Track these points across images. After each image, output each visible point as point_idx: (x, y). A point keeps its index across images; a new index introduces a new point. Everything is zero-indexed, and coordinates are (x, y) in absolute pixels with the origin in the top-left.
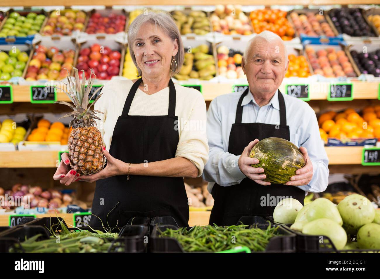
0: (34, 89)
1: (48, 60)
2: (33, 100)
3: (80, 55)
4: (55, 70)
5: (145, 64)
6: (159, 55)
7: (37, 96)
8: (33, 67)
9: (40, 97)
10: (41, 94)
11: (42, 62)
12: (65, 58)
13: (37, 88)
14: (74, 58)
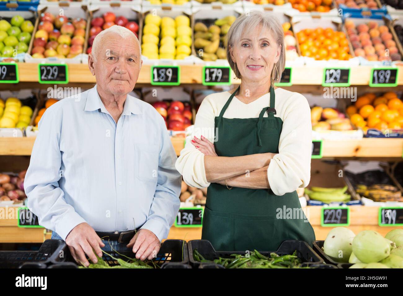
0: (42, 68)
1: (56, 31)
2: (42, 80)
3: (92, 26)
4: (65, 44)
5: (247, 67)
6: (265, 60)
7: (45, 76)
8: (40, 39)
9: (50, 77)
10: (51, 74)
11: (49, 33)
12: (75, 29)
13: (46, 67)
14: (85, 30)
